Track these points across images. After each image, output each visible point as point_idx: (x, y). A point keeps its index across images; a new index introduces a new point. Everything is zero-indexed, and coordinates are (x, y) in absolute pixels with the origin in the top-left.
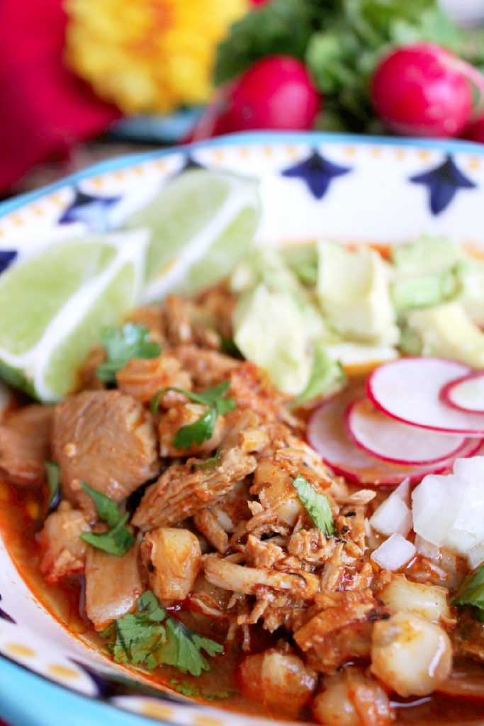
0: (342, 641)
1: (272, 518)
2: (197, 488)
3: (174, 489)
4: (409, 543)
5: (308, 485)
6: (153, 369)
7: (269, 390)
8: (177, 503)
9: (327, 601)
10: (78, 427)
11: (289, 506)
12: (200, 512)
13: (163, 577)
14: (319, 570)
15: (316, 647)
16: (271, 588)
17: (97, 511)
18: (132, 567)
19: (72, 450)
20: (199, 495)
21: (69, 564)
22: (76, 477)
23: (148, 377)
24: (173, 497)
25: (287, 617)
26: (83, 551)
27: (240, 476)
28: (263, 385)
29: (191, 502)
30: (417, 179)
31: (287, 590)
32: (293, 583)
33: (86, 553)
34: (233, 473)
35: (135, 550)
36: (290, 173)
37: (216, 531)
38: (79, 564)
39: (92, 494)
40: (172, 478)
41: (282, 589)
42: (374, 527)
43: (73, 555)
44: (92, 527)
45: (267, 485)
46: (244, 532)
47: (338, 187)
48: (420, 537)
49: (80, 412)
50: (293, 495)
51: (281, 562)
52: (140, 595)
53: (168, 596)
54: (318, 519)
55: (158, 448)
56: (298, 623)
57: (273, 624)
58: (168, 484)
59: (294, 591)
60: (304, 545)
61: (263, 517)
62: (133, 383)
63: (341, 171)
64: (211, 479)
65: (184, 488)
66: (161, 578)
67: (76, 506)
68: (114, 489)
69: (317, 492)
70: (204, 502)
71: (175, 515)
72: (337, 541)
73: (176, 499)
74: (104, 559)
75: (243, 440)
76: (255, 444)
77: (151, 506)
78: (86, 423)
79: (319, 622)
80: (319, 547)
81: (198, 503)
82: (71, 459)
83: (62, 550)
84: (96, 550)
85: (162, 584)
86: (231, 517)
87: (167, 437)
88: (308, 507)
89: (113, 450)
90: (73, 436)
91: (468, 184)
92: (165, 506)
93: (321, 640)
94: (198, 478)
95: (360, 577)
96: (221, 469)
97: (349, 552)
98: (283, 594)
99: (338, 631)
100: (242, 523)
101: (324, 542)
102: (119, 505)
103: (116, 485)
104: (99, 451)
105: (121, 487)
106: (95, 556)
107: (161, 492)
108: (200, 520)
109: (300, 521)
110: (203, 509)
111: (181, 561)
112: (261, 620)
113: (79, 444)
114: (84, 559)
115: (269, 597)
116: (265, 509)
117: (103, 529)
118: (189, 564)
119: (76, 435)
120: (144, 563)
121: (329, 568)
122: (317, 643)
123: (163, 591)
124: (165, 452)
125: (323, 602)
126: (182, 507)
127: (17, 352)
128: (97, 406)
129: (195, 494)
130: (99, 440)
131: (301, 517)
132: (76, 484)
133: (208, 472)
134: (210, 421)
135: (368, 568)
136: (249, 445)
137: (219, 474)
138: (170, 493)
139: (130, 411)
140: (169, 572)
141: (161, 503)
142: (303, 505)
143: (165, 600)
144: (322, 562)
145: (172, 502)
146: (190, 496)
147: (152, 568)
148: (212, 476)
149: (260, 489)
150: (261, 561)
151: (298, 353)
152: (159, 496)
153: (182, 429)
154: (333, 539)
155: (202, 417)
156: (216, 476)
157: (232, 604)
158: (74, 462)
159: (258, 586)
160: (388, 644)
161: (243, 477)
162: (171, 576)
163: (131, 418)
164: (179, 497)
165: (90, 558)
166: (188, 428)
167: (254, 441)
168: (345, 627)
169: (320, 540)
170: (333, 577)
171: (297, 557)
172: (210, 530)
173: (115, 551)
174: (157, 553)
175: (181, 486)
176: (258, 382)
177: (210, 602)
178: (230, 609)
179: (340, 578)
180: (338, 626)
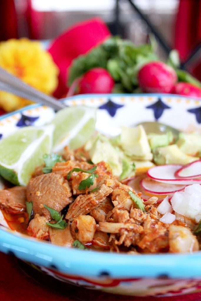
0: (157, 242)
1: (122, 206)
2: (92, 200)
3: (82, 201)
4: (172, 215)
5: (134, 194)
6: (66, 164)
7: (110, 171)
8: (83, 207)
9: (149, 231)
10: (40, 186)
11: (128, 202)
12: (93, 210)
13: (83, 232)
14: (142, 224)
15: (148, 247)
16: (126, 229)
17: (50, 216)
18: (68, 232)
19: (39, 194)
20: (92, 202)
21: (42, 235)
22: (42, 203)
23: (65, 167)
24: (82, 204)
25: (134, 240)
26: (47, 230)
27: (107, 194)
28: (108, 169)
29: (89, 206)
30: (149, 107)
31: (132, 229)
32: (134, 226)
33: (49, 230)
34: (105, 192)
35: (69, 227)
36: (101, 108)
37: (100, 216)
38: (47, 234)
39: (49, 209)
40: (81, 198)
41: (130, 229)
42: (158, 211)
43: (43, 231)
44: (49, 221)
45: (119, 195)
46: (111, 214)
47: (119, 112)
48: (176, 212)
49: (40, 180)
50: (129, 197)
51: (128, 220)
52: (73, 242)
53: (85, 240)
54: (139, 205)
55: (72, 191)
56: (138, 241)
57: (128, 243)
58: (80, 200)
59: (135, 229)
60: (136, 214)
61: (119, 206)
62: (59, 170)
63: (120, 106)
64: (97, 195)
65: (87, 200)
66: (82, 233)
67: (42, 215)
68: (57, 207)
69: (137, 197)
70: (94, 205)
71: (83, 213)
72: (147, 213)
73: (83, 206)
74: (56, 231)
75: (107, 182)
76: (111, 184)
77: (73, 210)
78: (43, 184)
79: (147, 238)
80: (141, 215)
81: (92, 206)
82: (39, 197)
83: (39, 230)
84: (53, 228)
85: (82, 234)
86: (104, 211)
87: (76, 186)
88: (135, 201)
89: (56, 192)
90: (39, 189)
91: (168, 107)
92: (79, 209)
93: (149, 243)
94: (92, 195)
95: (158, 225)
96: (100, 191)
97: (152, 217)
98: (131, 231)
99: (155, 240)
100: (110, 212)
101: (143, 213)
102: (59, 213)
103: (58, 205)
104: (49, 193)
105: (60, 206)
106: (52, 231)
107: (77, 203)
108: (93, 213)
109: (132, 208)
110: (94, 209)
111: (90, 224)
112: (124, 243)
113: (41, 192)
114: (48, 232)
115: (126, 233)
116: (119, 203)
117: (53, 223)
118: (93, 226)
119: (40, 189)
120: (73, 230)
121: (146, 223)
122: (147, 245)
123: (83, 238)
124: (75, 192)
125: (147, 231)
126: (86, 209)
127: (10, 164)
128: (47, 178)
129: (91, 202)
130: (50, 189)
131: (132, 206)
132: (42, 206)
133: (95, 193)
134: (92, 178)
135: (159, 223)
136: (109, 184)
137: (100, 193)
138: (81, 203)
139: (60, 178)
140: (85, 230)
141: (77, 208)
142: (133, 201)
143: (84, 242)
144: (142, 221)
145: (81, 207)
146: (89, 203)
147: (77, 230)
148: (97, 194)
149: (116, 196)
150: (122, 219)
151: (116, 162)
152: (77, 205)
153: (82, 181)
154: (146, 213)
155: (89, 177)
156: (99, 194)
157: (110, 240)
158: (40, 198)
159: (121, 229)
160: (175, 238)
161: (108, 195)
162: (86, 231)
163: (61, 180)
164: (84, 204)
165: (51, 232)
166: (84, 180)
167: (110, 182)
168: (157, 238)
169: (141, 212)
170: (148, 225)
171: (134, 219)
172: (98, 216)
173: (61, 228)
174: (79, 224)
175: (85, 200)
176: (106, 168)
177: (101, 241)
178: (110, 243)
179: (151, 225)
180: (154, 238)
